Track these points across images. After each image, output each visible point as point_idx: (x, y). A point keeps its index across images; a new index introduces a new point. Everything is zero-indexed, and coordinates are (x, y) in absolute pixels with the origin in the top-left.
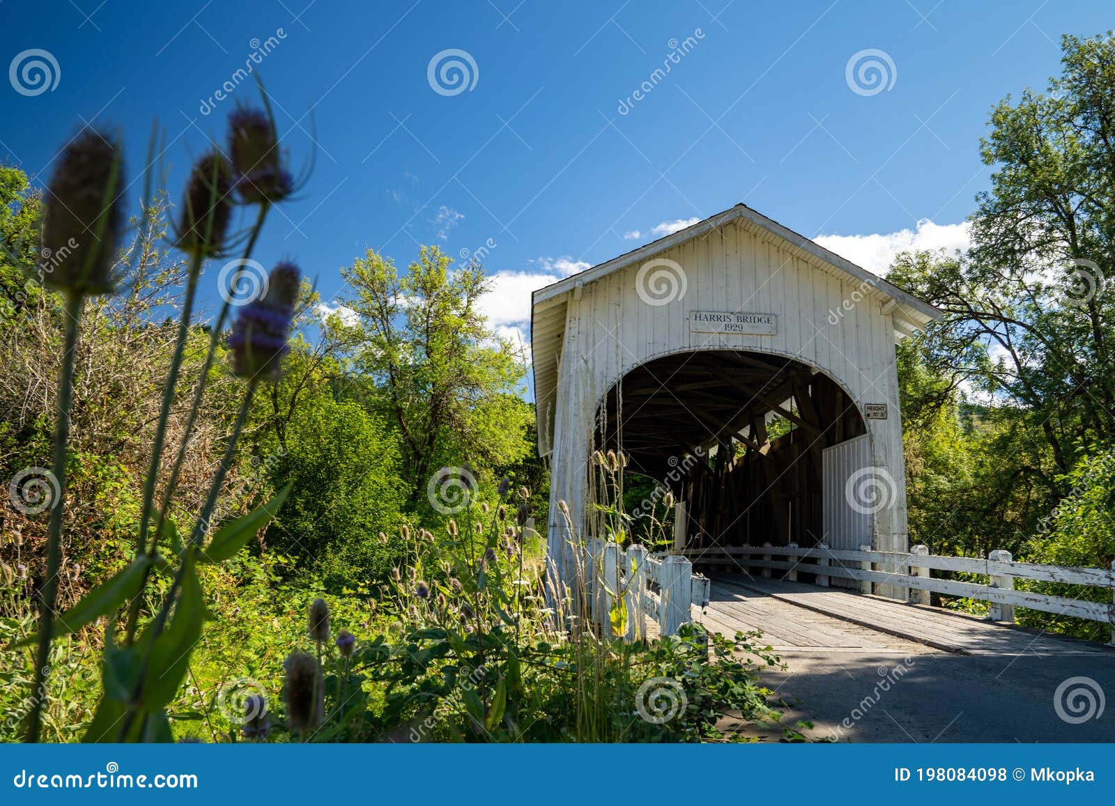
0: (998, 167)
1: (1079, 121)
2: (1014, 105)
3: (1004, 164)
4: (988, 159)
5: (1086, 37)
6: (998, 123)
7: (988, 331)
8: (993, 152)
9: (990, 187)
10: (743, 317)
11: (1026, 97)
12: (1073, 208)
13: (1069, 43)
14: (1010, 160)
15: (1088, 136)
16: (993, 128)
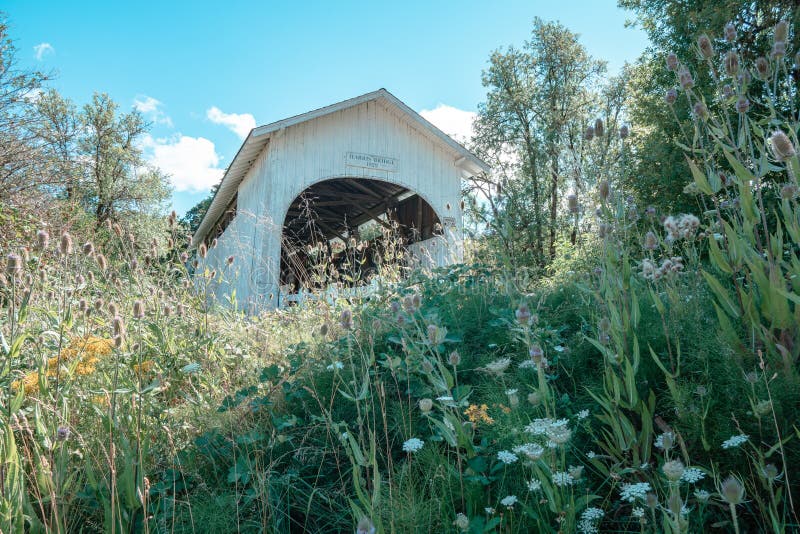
0: (491, 88)
1: (538, 69)
2: (503, 53)
3: (494, 87)
4: (486, 83)
5: (546, 21)
6: (494, 62)
7: (478, 187)
8: (489, 79)
9: (486, 100)
10: (378, 159)
11: (511, 49)
12: (529, 119)
13: (537, 22)
14: (498, 85)
15: (542, 78)
16: (491, 65)
